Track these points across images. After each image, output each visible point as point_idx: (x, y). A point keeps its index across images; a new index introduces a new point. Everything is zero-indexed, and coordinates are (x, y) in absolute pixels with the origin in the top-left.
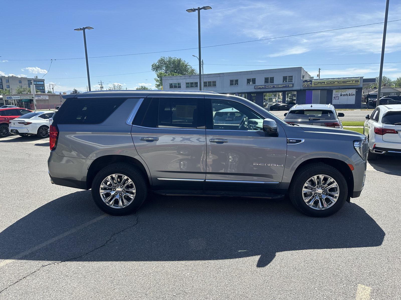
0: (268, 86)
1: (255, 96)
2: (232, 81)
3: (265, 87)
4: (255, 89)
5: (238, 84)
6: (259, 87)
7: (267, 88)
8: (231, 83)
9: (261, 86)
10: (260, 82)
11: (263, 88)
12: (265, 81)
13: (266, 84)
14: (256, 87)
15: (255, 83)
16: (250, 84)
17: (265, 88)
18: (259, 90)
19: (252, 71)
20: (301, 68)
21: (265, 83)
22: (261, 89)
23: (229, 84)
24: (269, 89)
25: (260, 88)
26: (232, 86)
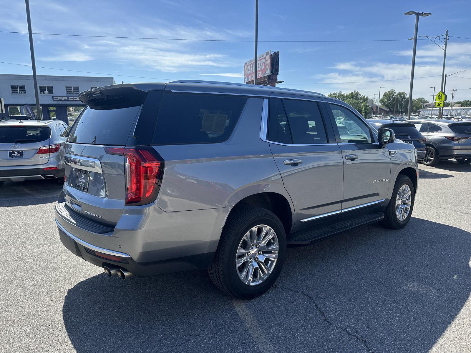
0: (73, 98)
1: (56, 111)
2: (14, 87)
3: (68, 98)
4: (53, 100)
5: (25, 93)
6: (59, 98)
7: (70, 100)
8: (13, 90)
9: (63, 97)
10: (60, 92)
11: (65, 100)
12: (67, 91)
13: (69, 95)
14: (54, 97)
15: (53, 93)
16: (45, 93)
17: (68, 100)
18: (60, 103)
19: (45, 76)
20: (113, 78)
21: (67, 93)
22: (63, 100)
23: (11, 92)
24: (74, 101)
25: (61, 100)
26: (14, 94)
